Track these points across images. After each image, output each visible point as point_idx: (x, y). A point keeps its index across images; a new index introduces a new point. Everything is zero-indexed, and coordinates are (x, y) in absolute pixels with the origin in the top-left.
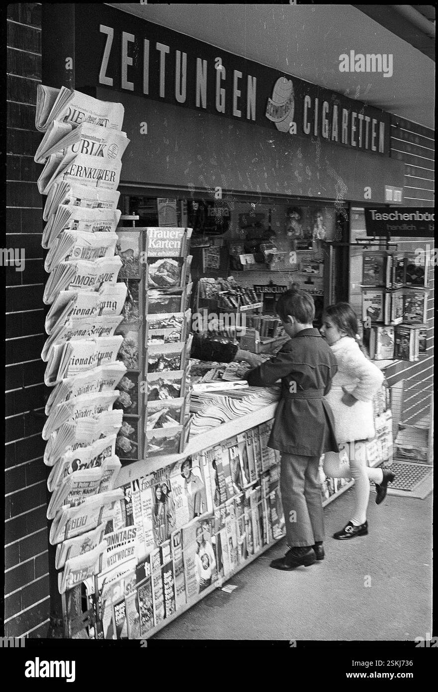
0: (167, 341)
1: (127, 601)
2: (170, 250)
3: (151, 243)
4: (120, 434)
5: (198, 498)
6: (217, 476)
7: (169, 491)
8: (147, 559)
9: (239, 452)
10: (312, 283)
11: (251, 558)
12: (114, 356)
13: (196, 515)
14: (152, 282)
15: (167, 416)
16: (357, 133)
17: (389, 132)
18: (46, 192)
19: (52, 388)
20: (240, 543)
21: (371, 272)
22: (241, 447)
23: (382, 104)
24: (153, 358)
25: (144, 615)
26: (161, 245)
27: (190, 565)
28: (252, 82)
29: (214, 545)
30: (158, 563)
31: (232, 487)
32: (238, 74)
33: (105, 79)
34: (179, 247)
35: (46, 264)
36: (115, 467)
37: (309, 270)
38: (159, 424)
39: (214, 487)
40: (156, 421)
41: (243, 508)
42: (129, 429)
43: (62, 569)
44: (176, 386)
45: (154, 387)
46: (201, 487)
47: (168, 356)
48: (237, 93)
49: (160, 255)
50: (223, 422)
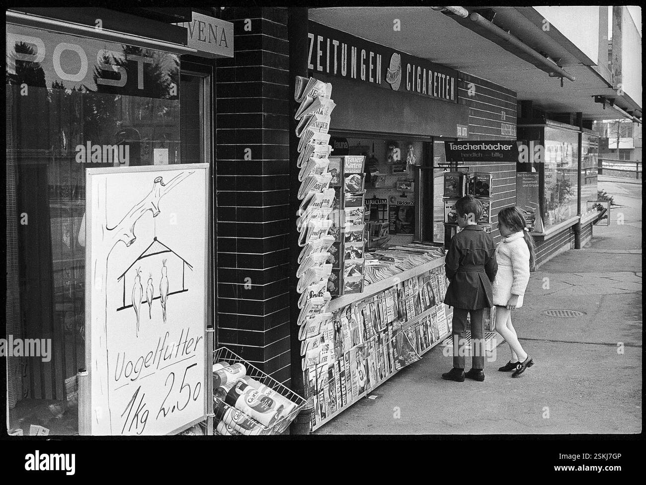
0: (355, 224)
1: (325, 390)
2: (356, 169)
3: (346, 165)
4: (329, 280)
5: (355, 333)
6: (364, 321)
7: (341, 326)
8: (333, 366)
9: (375, 307)
10: (406, 197)
11: (384, 380)
12: (327, 232)
13: (354, 345)
14: (347, 188)
15: (355, 270)
16: (437, 87)
17: (456, 85)
18: (300, 137)
19: (302, 248)
20: (378, 368)
21: (451, 187)
22: (376, 304)
23: (455, 65)
24: (348, 233)
25: (333, 402)
26: (351, 166)
27: (353, 375)
28: (379, 58)
29: (365, 366)
30: (338, 370)
31: (372, 330)
32: (372, 54)
33: (311, 66)
34: (361, 167)
35: (299, 177)
36: (328, 298)
37: (404, 187)
38: (350, 274)
39: (363, 328)
40: (349, 272)
41: (379, 345)
42: (334, 277)
43: (304, 356)
44: (360, 251)
45: (348, 251)
46: (356, 326)
47: (355, 232)
48: (371, 67)
49: (351, 172)
50: (370, 283)
